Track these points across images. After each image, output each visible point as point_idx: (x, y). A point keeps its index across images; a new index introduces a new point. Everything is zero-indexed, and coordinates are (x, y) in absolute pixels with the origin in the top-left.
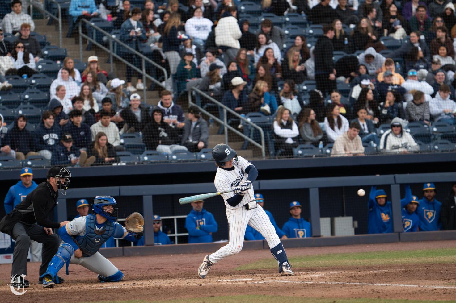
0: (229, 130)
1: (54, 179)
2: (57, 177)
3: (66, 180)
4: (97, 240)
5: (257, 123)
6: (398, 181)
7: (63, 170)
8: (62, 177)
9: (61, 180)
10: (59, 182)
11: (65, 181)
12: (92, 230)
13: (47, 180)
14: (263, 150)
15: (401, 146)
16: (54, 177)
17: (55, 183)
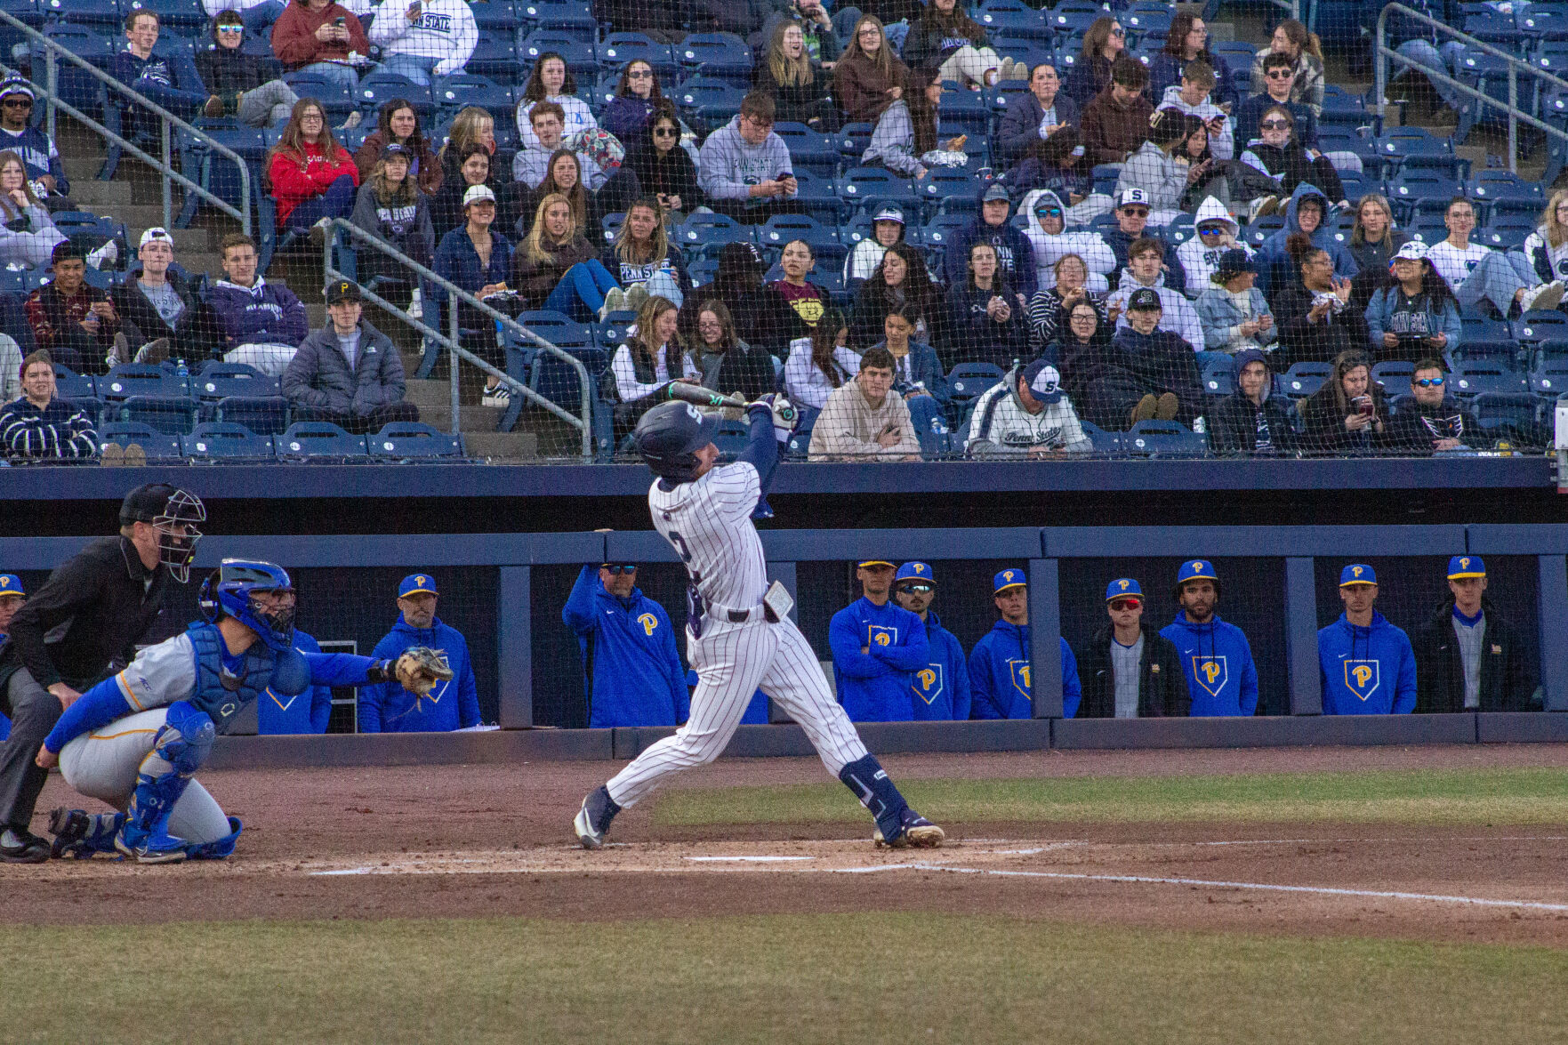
0: (463, 362)
1: (147, 530)
2: (158, 521)
3: (189, 531)
4: (225, 711)
5: (567, 345)
6: (1050, 551)
7: (180, 497)
8: (177, 522)
9: (173, 532)
10: (165, 539)
11: (185, 535)
12: (214, 678)
13: (123, 530)
14: (586, 433)
15: (1036, 439)
16: (146, 521)
17: (151, 543)
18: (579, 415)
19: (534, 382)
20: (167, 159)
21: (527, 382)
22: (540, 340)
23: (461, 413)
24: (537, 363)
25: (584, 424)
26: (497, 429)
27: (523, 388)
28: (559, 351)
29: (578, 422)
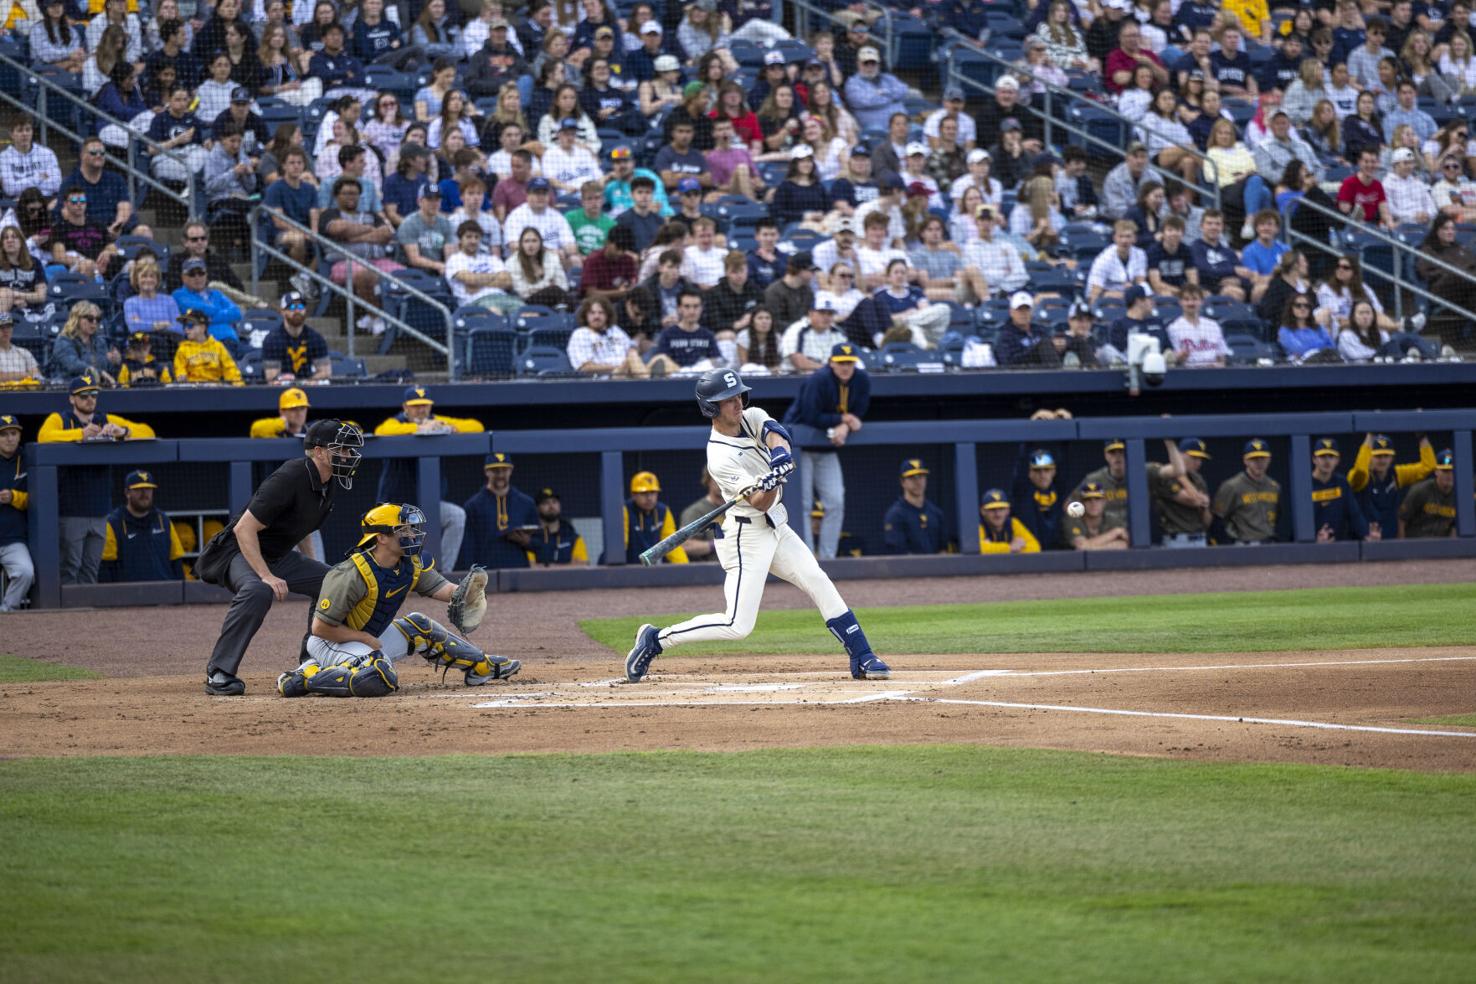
18: (445, 344)
19: (403, 315)
20: (131, 163)
21: (398, 316)
22: (408, 288)
23: (355, 342)
24: (404, 305)
25: (448, 351)
26: (377, 352)
27: (394, 320)
28: (421, 295)
29: (445, 350)
